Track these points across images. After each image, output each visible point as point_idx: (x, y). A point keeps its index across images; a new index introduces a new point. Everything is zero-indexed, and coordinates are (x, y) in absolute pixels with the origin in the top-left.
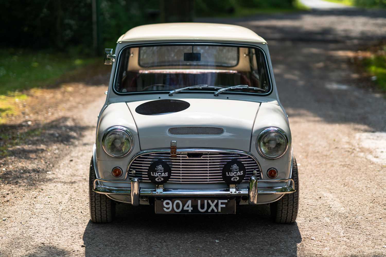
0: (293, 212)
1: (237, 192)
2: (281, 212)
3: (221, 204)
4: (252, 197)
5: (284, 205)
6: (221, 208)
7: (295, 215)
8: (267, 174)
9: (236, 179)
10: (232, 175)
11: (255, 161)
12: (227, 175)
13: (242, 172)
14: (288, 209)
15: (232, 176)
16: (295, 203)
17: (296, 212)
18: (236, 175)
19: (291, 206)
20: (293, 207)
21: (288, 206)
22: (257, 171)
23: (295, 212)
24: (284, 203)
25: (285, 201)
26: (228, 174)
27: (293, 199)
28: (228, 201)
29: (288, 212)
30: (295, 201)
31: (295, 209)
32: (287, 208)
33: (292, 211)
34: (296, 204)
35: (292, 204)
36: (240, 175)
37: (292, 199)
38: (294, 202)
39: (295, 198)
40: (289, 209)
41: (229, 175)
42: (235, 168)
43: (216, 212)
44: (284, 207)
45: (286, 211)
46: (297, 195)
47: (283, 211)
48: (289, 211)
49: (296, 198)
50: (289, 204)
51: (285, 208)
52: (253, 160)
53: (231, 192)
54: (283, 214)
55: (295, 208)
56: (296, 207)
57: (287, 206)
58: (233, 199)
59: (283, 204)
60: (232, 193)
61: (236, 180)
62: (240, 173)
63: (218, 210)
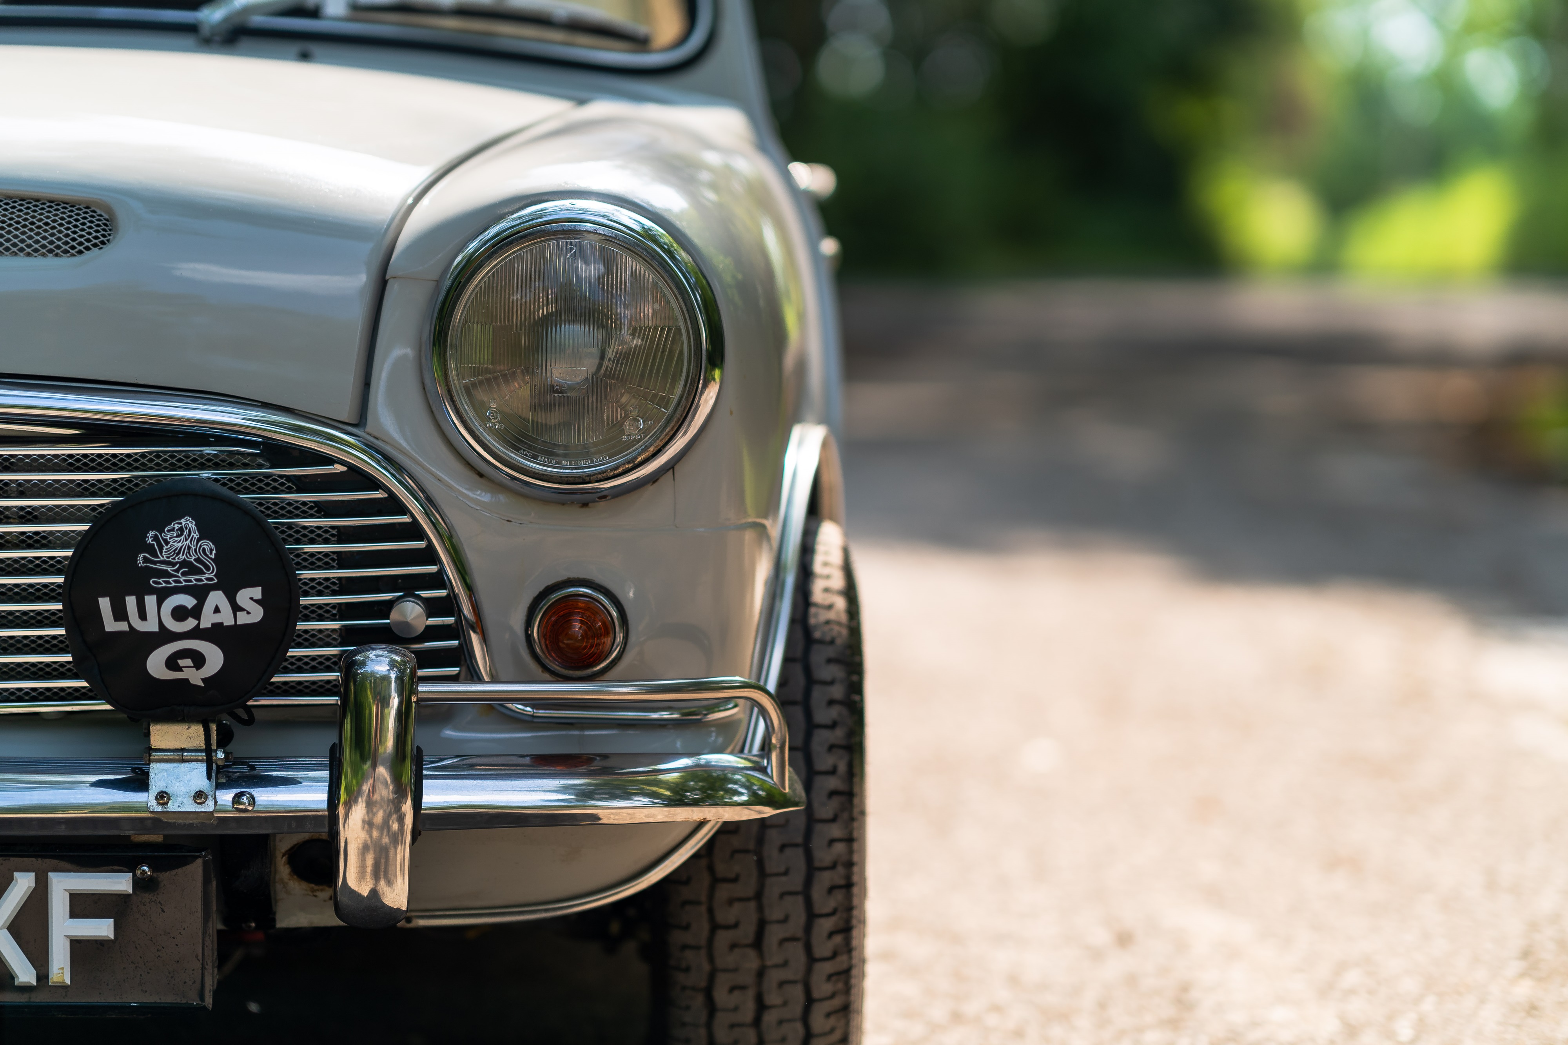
0: (810, 1001)
1: (226, 797)
2: (698, 1001)
3: (73, 915)
4: (365, 848)
5: (723, 938)
6: (78, 946)
7: (832, 1030)
8: (529, 637)
9: (199, 660)
10: (151, 626)
11: (412, 516)
12: (111, 625)
13: (249, 596)
14: (761, 974)
15: (155, 628)
16: (826, 925)
17: (837, 1002)
18: (190, 624)
19: (789, 945)
20: (812, 960)
21: (758, 943)
22: (433, 607)
23: (827, 1006)
24: (731, 920)
25: (731, 902)
26: (120, 614)
27: (808, 882)
28: (138, 884)
29: (761, 1007)
30: (823, 902)
31: (829, 977)
32: (752, 962)
33: (797, 992)
34: (831, 935)
35: (800, 933)
36: (236, 627)
37: (796, 880)
38: (812, 916)
39: (825, 879)
40: (774, 976)
41: (123, 626)
42: (182, 557)
43: (26, 989)
44: (725, 958)
45: (751, 993)
46: (840, 847)
47: (721, 996)
48: (772, 998)
49: (836, 877)
50: (774, 934)
51: (735, 970)
52: (394, 505)
53: (163, 797)
54: (722, 1020)
55: (828, 968)
56: (834, 955)
57: (752, 953)
58: (183, 862)
59: (715, 927)
60: (172, 807)
61: (196, 677)
62: (236, 608)
63: (43, 976)
